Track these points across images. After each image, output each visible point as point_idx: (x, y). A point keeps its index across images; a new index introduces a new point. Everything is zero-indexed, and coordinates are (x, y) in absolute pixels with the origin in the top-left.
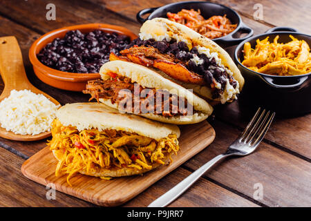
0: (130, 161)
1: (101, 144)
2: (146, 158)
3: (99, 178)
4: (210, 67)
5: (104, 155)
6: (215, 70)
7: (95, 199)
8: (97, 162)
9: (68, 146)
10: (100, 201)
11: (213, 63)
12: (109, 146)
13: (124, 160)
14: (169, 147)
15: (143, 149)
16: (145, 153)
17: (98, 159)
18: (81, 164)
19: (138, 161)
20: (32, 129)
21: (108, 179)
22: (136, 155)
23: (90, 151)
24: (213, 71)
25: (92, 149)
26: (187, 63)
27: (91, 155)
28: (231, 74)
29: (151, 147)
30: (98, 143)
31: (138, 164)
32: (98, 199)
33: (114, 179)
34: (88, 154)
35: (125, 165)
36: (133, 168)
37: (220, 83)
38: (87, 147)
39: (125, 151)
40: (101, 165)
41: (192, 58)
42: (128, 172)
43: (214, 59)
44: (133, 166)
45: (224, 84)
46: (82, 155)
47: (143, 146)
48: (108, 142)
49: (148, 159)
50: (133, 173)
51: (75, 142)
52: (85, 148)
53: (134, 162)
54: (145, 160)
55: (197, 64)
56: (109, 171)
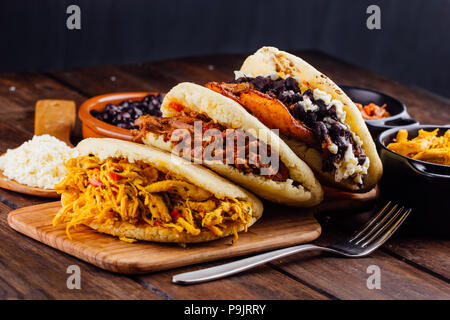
0: (168, 217)
1: (128, 184)
2: (195, 219)
3: (117, 238)
4: (325, 119)
5: (130, 199)
6: (333, 125)
7: (99, 258)
8: (117, 209)
9: (80, 183)
10: (106, 261)
11: (332, 113)
12: (140, 187)
13: (160, 214)
14: (234, 212)
15: (192, 204)
16: (194, 212)
17: (119, 205)
18: (93, 211)
19: (181, 220)
20: (45, 181)
21: (131, 240)
22: (180, 212)
23: (110, 191)
24: (329, 126)
25: (114, 189)
26: (292, 106)
27: (110, 198)
28: (360, 143)
29: (206, 205)
30: (125, 181)
31: (180, 225)
32: (104, 258)
33: (139, 242)
34: (106, 197)
35: (159, 222)
36: (170, 228)
37: (337, 145)
38: (107, 185)
39: (165, 201)
40: (122, 214)
41: (302, 100)
42: (162, 234)
43: (334, 107)
44: (172, 225)
45: (343, 149)
46: (98, 198)
47: (193, 199)
48: (141, 182)
49: (198, 222)
50: (170, 238)
51: (92, 179)
52: (104, 187)
53: (174, 221)
54: (192, 221)
55: (306, 109)
56: (133, 227)
